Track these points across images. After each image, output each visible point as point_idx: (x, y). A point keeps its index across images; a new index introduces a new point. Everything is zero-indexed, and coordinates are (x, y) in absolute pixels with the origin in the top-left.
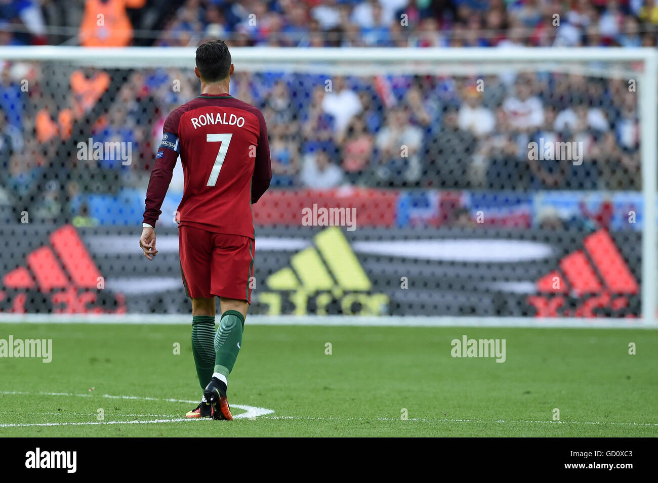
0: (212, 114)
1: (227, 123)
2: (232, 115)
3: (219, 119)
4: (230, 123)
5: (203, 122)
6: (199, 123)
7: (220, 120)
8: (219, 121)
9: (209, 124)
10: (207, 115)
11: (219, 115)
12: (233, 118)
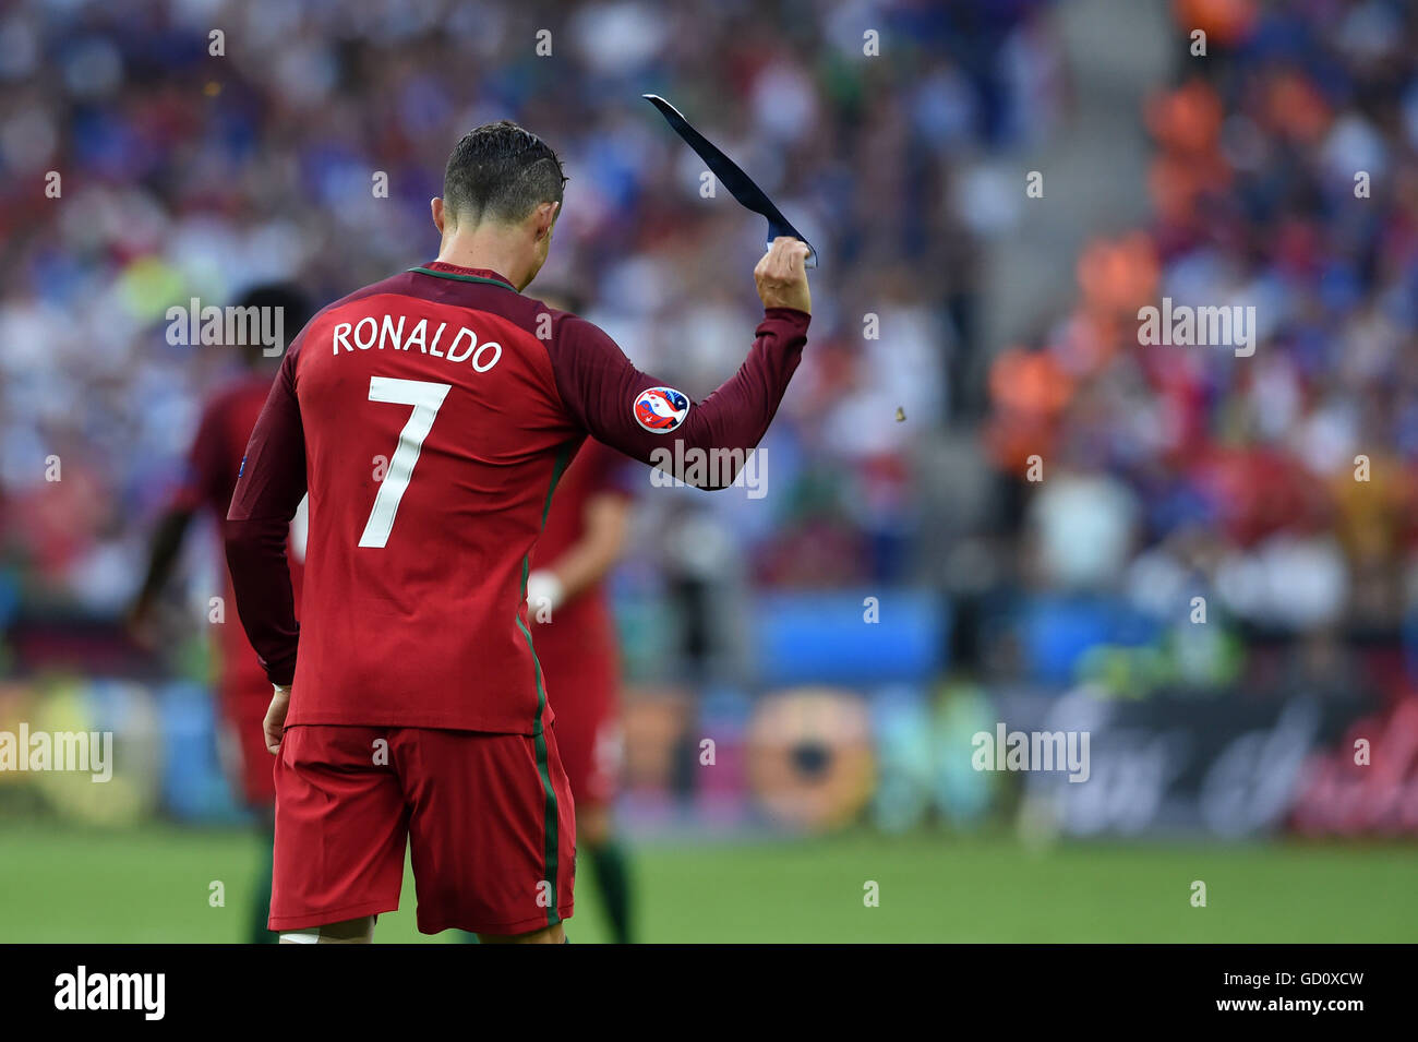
0: (403, 319)
1: (440, 354)
2: (464, 331)
3: (418, 336)
4: (450, 357)
5: (365, 338)
6: (350, 338)
7: (422, 342)
8: (417, 341)
9: (381, 346)
10: (388, 320)
11: (423, 325)
12: (466, 340)
